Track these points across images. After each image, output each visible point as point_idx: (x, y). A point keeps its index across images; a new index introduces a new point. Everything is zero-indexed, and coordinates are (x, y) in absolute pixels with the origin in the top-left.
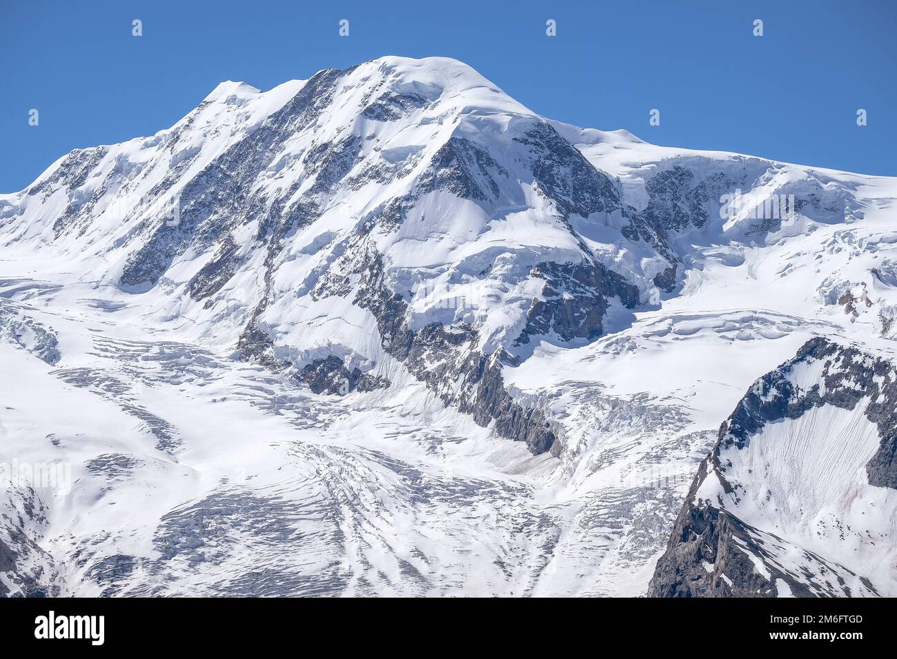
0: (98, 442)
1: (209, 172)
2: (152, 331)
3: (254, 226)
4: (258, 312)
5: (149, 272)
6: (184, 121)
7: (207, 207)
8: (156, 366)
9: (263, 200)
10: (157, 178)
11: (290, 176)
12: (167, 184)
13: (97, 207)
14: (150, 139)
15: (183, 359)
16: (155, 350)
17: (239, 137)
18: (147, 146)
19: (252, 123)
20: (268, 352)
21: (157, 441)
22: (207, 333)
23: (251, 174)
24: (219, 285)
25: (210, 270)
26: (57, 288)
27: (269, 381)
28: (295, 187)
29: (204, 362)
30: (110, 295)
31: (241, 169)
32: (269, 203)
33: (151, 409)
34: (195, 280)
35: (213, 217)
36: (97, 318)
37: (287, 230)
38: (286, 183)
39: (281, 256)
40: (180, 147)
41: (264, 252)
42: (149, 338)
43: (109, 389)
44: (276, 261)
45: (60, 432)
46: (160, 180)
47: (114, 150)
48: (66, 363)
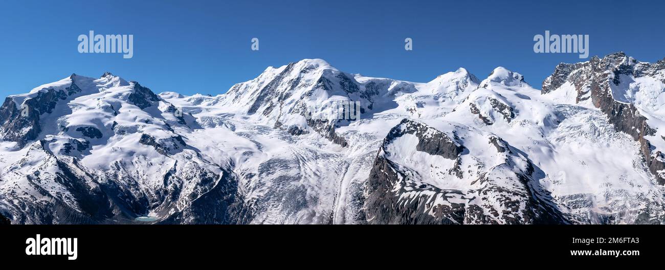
0: (245, 148)
1: (267, 87)
2: (256, 123)
3: (277, 98)
4: (279, 118)
5: (254, 110)
6: (260, 76)
7: (266, 95)
8: (257, 131)
9: (279, 93)
10: (255, 89)
11: (285, 87)
12: (257, 90)
13: (242, 96)
14: (253, 80)
15: (262, 129)
16: (256, 127)
17: (273, 79)
18: (253, 82)
19: (275, 75)
20: (281, 126)
21: (258, 148)
22: (268, 123)
23: (277, 86)
24: (270, 112)
25: (268, 109)
26: (234, 115)
27: (283, 133)
28: (286, 89)
29: (267, 129)
30: (246, 115)
31: (274, 86)
32: (280, 93)
33: (256, 140)
34: (264, 111)
35: (267, 97)
36: (242, 121)
37: (284, 99)
38: (284, 89)
39: (283, 105)
40: (259, 82)
41: (280, 104)
42: (255, 125)
43: (247, 136)
44: (282, 106)
45: (237, 146)
46: (256, 89)
47: (245, 84)
48: (237, 131)
